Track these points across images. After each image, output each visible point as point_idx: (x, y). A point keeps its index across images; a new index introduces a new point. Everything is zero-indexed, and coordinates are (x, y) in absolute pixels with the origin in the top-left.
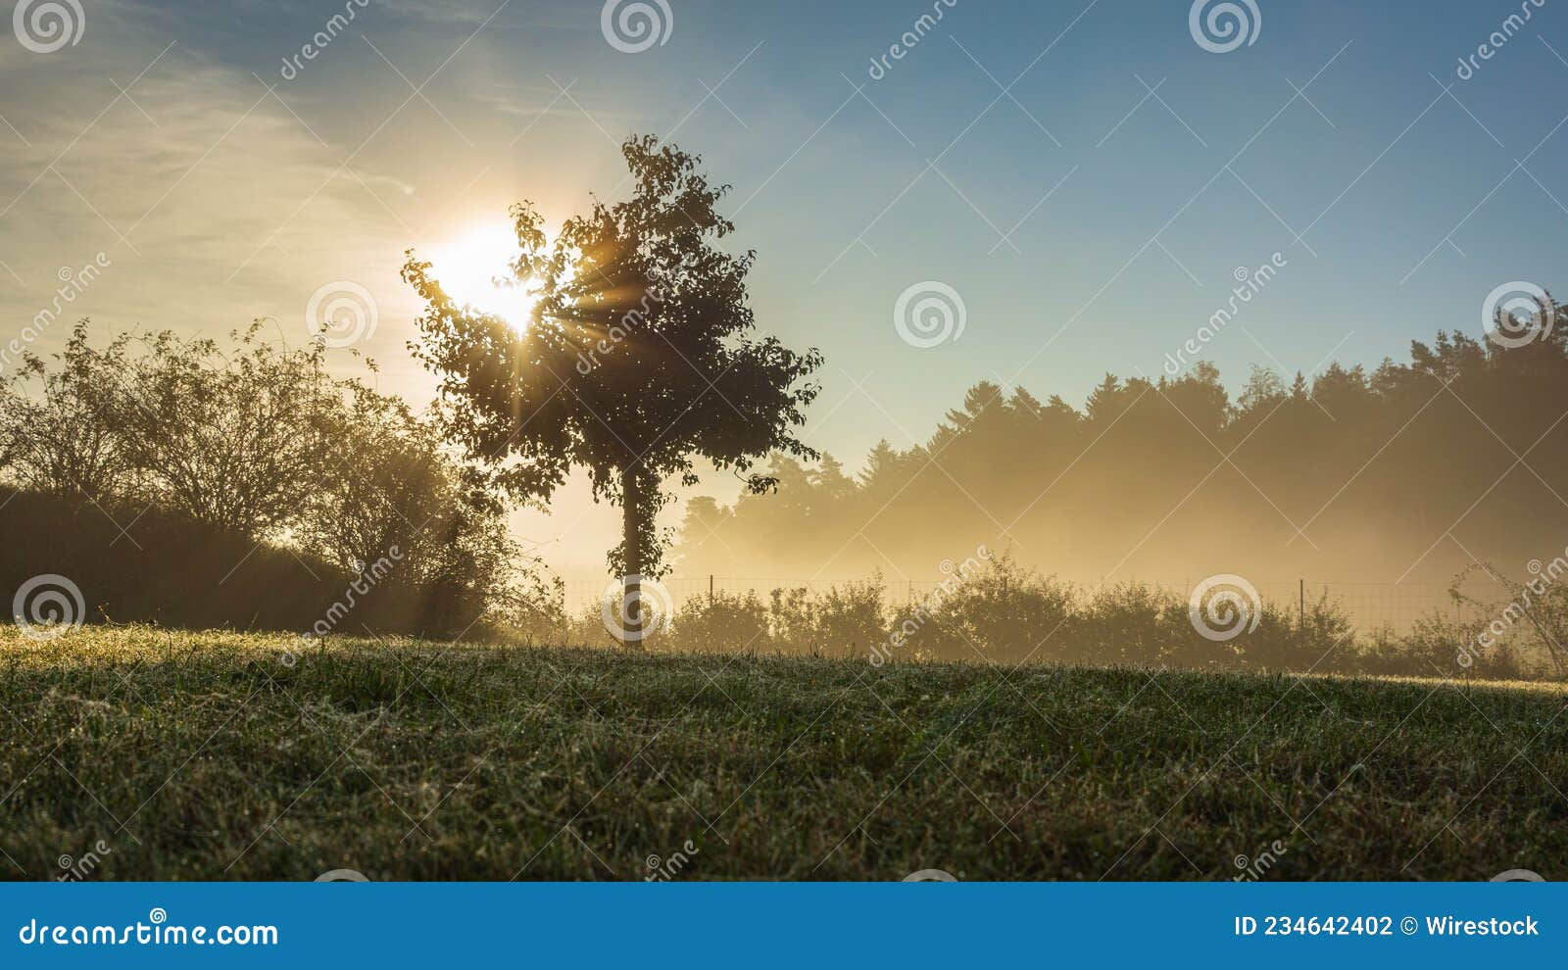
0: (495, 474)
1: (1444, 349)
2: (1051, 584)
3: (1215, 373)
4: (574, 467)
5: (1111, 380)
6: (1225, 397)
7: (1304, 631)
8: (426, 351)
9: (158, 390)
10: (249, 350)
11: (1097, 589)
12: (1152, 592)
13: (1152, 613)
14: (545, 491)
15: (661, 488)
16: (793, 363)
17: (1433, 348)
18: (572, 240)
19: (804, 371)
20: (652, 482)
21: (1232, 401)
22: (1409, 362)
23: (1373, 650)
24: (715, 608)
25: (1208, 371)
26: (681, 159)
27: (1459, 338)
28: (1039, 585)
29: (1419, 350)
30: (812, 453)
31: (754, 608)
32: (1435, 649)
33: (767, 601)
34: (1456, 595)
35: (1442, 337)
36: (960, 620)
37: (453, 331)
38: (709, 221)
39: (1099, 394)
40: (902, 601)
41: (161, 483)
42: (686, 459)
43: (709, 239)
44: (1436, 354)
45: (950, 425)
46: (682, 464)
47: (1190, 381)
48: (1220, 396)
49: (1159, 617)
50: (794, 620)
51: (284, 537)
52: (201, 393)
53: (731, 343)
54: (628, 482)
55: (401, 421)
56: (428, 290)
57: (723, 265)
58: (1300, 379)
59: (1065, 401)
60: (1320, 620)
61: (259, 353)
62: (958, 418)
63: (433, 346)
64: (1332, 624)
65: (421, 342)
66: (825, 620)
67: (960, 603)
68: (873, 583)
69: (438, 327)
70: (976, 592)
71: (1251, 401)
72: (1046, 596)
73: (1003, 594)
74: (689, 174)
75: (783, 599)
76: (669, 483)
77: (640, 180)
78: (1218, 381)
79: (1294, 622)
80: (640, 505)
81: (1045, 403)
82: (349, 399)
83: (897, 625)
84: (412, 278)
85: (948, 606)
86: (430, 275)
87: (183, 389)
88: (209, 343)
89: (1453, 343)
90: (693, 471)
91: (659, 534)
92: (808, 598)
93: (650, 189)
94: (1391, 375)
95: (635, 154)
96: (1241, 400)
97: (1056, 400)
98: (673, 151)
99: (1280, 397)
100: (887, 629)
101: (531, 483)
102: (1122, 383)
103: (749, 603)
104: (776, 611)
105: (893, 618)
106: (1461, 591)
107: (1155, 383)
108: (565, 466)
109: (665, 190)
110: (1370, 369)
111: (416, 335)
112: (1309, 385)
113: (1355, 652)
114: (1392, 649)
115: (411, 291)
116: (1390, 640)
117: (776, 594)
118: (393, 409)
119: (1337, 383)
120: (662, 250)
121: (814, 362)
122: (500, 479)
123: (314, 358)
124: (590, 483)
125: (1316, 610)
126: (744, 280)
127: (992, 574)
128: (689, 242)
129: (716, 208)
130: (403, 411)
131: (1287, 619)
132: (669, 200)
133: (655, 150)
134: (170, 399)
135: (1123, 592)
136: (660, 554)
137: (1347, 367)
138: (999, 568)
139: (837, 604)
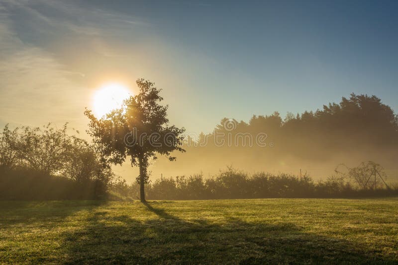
0: (108, 159)
1: (331, 107)
2: (242, 173)
3: (279, 114)
4: (127, 157)
5: (254, 116)
6: (281, 119)
7: (302, 181)
8: (91, 132)
9: (26, 140)
10: (48, 130)
11: (253, 174)
12: (266, 174)
13: (266, 178)
14: (120, 163)
15: (149, 161)
16: (178, 131)
17: (328, 107)
18: (125, 104)
19: (181, 133)
20: (146, 160)
21: (283, 120)
22: (323, 110)
23: (318, 185)
24: (163, 182)
25: (277, 113)
26: (150, 84)
27: (334, 104)
28: (239, 173)
29: (325, 107)
30: (184, 150)
31: (172, 181)
32: (332, 184)
33: (175, 179)
34: (336, 171)
35: (330, 104)
36: (221, 182)
37: (97, 127)
38: (157, 97)
39: (252, 120)
40: (208, 178)
41: (27, 162)
42: (154, 153)
43: (157, 102)
44: (329, 108)
45: (217, 128)
46: (153, 154)
47: (273, 116)
48: (280, 119)
49: (268, 179)
50: (181, 183)
51: (58, 173)
52: (37, 141)
53: (164, 126)
54: (140, 161)
55: (85, 145)
56: (91, 117)
57: (161, 108)
58: (298, 115)
59: (244, 122)
60: (305, 178)
61: (50, 130)
62: (219, 126)
63: (92, 131)
64: (308, 179)
65: (89, 130)
66: (189, 183)
67: (221, 178)
68: (200, 174)
69: (93, 126)
70: (225, 175)
71: (287, 120)
72: (241, 175)
73: (231, 175)
74: (152, 87)
75: (179, 179)
76: (150, 159)
77: (141, 89)
78: (279, 116)
79: (299, 180)
80: (143, 165)
81: (239, 122)
82: (72, 141)
83: (206, 184)
84: (87, 114)
85: (218, 179)
86: (91, 113)
87: (32, 141)
88: (38, 128)
89: (333, 105)
90: (156, 156)
91: (148, 173)
92: (185, 178)
93: (143, 90)
94: (319, 113)
95: (140, 83)
96: (285, 120)
97: (242, 121)
98: (148, 82)
99: (294, 119)
100: (204, 185)
101: (117, 161)
102: (257, 117)
103: (171, 180)
104: (177, 182)
105: (205, 182)
106: (337, 170)
107: (265, 116)
108: (125, 157)
109: (146, 91)
110: (314, 112)
111: (88, 128)
112: (300, 116)
113: (314, 186)
114: (322, 184)
115: (87, 117)
116: (322, 182)
117: (177, 177)
118: (83, 142)
119: (307, 115)
120: (146, 105)
121: (183, 131)
122: (109, 160)
123: (64, 131)
124: (131, 162)
125: (304, 176)
126: (166, 111)
127: (228, 171)
128: (153, 104)
129: (159, 95)
130: (86, 143)
131: (298, 179)
132: (148, 93)
133: (144, 82)
134: (29, 142)
135: (259, 174)
136: (148, 177)
137: (309, 111)
138: (230, 169)
139: (192, 179)
